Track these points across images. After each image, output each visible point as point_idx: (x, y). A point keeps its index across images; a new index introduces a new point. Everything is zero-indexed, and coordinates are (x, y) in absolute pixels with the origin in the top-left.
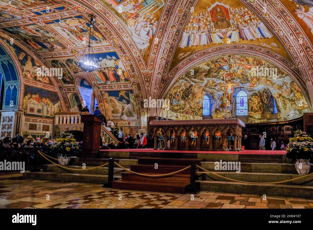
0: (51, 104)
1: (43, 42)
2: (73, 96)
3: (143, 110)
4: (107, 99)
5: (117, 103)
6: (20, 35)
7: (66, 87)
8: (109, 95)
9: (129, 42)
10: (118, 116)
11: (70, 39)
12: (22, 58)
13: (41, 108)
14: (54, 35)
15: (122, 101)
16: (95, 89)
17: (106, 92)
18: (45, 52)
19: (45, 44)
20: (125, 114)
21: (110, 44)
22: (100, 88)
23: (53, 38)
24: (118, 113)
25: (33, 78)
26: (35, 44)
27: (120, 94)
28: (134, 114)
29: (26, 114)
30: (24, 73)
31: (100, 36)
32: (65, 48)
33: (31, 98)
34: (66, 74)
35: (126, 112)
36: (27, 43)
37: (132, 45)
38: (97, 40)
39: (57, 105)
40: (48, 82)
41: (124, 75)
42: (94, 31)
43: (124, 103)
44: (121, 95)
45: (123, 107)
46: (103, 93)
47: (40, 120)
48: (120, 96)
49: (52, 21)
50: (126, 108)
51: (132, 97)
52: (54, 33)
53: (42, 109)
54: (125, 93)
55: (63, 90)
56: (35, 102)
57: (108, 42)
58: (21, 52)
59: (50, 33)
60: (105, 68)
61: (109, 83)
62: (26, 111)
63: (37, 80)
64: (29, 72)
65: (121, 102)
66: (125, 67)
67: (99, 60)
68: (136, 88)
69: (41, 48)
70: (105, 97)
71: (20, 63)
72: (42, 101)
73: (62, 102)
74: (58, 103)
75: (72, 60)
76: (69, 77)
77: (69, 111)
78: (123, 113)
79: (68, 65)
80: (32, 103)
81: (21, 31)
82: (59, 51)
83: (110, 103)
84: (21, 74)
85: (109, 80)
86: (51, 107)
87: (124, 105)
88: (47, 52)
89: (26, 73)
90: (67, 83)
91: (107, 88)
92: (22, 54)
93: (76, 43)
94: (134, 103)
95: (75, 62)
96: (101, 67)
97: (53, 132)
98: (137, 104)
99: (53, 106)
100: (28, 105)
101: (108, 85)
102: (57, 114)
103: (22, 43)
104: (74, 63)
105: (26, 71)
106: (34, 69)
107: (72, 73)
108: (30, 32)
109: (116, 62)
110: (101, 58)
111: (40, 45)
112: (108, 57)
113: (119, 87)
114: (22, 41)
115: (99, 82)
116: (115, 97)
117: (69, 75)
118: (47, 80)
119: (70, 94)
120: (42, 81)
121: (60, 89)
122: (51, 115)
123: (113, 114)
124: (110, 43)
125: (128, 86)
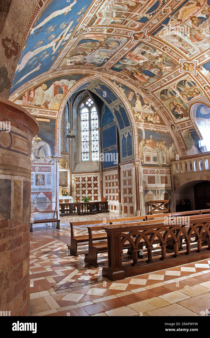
0: (165, 148)
1: (150, 69)
2: (189, 133)
6: (126, 70)
7: (179, 123)
11: (183, 48)
12: (131, 98)
13: (156, 155)
14: (162, 51)
18: (153, 83)
19: (152, 71)
23: (161, 56)
25: (144, 119)
26: (141, 77)
30: (135, 115)
32: (176, 66)
33: (146, 145)
34: (178, 106)
39: (171, 149)
40: (159, 122)
47: (158, 170)
49: (161, 25)
52: (162, 47)
53: (158, 156)
55: (176, 128)
56: (149, 148)
58: (130, 91)
59: (157, 50)
62: (142, 161)
63: (148, 122)
64: (140, 113)
69: (149, 79)
71: (130, 104)
72: (156, 147)
73: (176, 144)
74: (173, 145)
75: (185, 81)
76: (182, 108)
77: (186, 154)
79: (180, 91)
80: (147, 150)
81: (127, 63)
82: (168, 74)
86: (166, 152)
88: (155, 82)
89: (138, 116)
90: (180, 117)
92: (130, 94)
93: (190, 50)
95: (189, 83)
97: (172, 184)
99: (167, 150)
100: (144, 153)
103: (129, 81)
104: (187, 85)
105: (137, 113)
106: (144, 109)
107: (185, 101)
108: (136, 60)
111: (147, 75)
114: (129, 78)
117: (181, 105)
118: (158, 119)
119: (184, 131)
120: (153, 122)
121: (172, 128)
122: (167, 163)
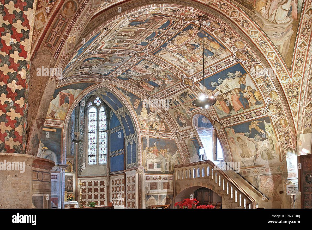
0: (169, 155)
1: (154, 80)
2: (192, 141)
3: (289, 145)
4: (233, 139)
5: (247, 141)
6: (132, 79)
7: (183, 131)
8: (236, 132)
9: (259, 40)
10: (250, 160)
11: (182, 66)
12: (137, 106)
13: (159, 162)
14: (164, 67)
15: (253, 137)
16: (217, 126)
17: (230, 127)
18: (158, 92)
19: (157, 82)
20: (260, 156)
21: (230, 54)
22: (223, 124)
23: (163, 71)
24: (249, 156)
25: (149, 127)
26: (147, 86)
27: (251, 127)
28: (273, 155)
29: (146, 172)
30: (141, 123)
31: (217, 46)
32: (177, 80)
33: (150, 152)
34: (181, 115)
35: (262, 153)
36: (140, 87)
37: (264, 43)
38: (213, 54)
39: (175, 155)
40: (164, 129)
41: (254, 96)
42: (209, 42)
43: (258, 140)
44: (252, 129)
45: (256, 146)
46: (227, 129)
47: (160, 177)
48: (250, 130)
49: (160, 47)
50: (261, 146)
51: (270, 128)
52: (164, 64)
53: (161, 163)
54: (258, 123)
55: (180, 136)
56: (153, 155)
57: (227, 51)
58: (136, 99)
59: (159, 66)
60: (226, 94)
61: (233, 113)
62: (145, 168)
63: (153, 129)
64: (145, 121)
65: (252, 139)
66: (254, 83)
67: (217, 83)
68: (273, 112)
69: (154, 88)
70: (229, 136)
71: (135, 112)
72: (160, 154)
73: (181, 151)
74: (177, 152)
75: (186, 93)
76: (185, 117)
77: (189, 161)
78: (257, 155)
79: (183, 102)
80: (150, 157)
81: (133, 74)
82: (171, 86)
83: (237, 143)
84: (138, 126)
85: (234, 110)
86: (169, 159)
87: (257, 143)
88: (159, 92)
89: (143, 124)
90: (183, 126)
91: (232, 121)
92: (136, 101)
93: (188, 68)
94: (274, 137)
95: (190, 96)
96: (221, 92)
97: (173, 190)
98: (278, 137)
99: (171, 158)
100: (147, 160)
101: (233, 116)
102: (176, 168)
103: (135, 89)
104: (188, 97)
105: (142, 121)
106: (149, 116)
107: (188, 111)
108: (140, 72)
109: (242, 79)
110: (221, 80)
111: (152, 85)
112: (230, 75)
113: (249, 116)
114: (135, 86)
115: (220, 116)
116: (243, 133)
117: (185, 115)
118: (163, 127)
119: (187, 138)
120: (158, 129)
121: (177, 135)
122: (170, 169)
123: (242, 159)
124: (230, 52)
125: (262, 112)
